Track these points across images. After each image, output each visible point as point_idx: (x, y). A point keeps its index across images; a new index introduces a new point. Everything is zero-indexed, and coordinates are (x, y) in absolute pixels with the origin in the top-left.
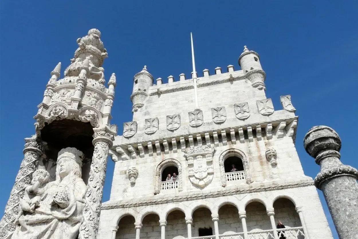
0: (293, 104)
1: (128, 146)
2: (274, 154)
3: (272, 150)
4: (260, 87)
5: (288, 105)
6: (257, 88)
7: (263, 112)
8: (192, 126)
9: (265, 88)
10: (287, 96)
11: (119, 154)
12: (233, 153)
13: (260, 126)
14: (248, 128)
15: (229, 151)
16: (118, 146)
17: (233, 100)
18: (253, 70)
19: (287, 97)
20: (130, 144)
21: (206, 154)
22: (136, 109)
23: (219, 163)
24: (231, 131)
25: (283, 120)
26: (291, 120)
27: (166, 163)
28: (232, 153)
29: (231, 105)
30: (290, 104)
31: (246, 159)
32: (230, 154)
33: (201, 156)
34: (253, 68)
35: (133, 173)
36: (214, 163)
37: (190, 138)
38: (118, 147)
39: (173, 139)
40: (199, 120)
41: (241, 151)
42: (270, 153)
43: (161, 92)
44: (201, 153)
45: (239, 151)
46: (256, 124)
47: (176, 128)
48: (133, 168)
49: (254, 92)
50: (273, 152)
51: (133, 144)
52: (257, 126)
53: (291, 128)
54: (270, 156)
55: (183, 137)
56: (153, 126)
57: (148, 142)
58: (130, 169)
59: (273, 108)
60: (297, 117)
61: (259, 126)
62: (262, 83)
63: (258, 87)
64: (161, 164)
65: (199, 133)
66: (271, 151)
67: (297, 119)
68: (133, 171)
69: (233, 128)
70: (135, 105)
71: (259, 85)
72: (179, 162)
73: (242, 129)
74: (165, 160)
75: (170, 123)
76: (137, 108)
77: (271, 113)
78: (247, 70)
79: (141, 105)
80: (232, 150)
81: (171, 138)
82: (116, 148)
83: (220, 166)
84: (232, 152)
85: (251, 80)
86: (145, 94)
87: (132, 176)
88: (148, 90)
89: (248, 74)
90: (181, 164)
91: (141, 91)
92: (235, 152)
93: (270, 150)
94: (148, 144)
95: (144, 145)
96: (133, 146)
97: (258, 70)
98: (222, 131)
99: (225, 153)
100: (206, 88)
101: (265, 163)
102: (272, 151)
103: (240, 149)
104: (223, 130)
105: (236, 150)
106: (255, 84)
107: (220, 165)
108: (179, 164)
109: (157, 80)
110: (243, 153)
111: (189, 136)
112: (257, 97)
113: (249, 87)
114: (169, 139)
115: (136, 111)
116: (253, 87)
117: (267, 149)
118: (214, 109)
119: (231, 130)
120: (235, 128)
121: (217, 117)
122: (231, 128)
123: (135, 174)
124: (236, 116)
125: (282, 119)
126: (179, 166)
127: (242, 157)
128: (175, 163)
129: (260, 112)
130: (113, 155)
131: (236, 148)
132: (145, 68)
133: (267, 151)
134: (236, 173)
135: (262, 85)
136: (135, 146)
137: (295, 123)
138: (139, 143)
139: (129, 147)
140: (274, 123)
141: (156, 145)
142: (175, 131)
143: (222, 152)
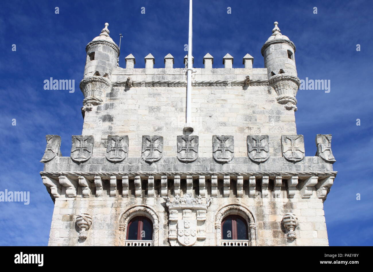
0: (332, 151)
1: (79, 177)
2: (294, 224)
3: (293, 218)
4: (290, 105)
5: (326, 150)
6: (284, 105)
7: (288, 155)
8: (180, 159)
9: (296, 108)
10: (326, 135)
11: (62, 188)
12: (237, 211)
13: (281, 177)
14: (263, 177)
15: (230, 207)
16: (63, 175)
17: (246, 120)
18: (283, 74)
19: (327, 138)
20: (82, 175)
21: (198, 209)
22: (89, 107)
23: (215, 224)
24: (238, 179)
25: (315, 174)
26: (327, 175)
27: (136, 211)
28: (234, 211)
29: (241, 128)
30: (329, 150)
31: (253, 224)
32: (231, 211)
33: (190, 211)
34: (284, 70)
35: (86, 223)
36: (207, 223)
37: (176, 178)
38: (62, 177)
39: (150, 177)
40: (192, 151)
41: (248, 210)
42: (290, 222)
43: (133, 84)
44: (191, 206)
45: (246, 211)
46: (276, 174)
47: (157, 159)
48: (85, 214)
49: (279, 112)
50: (293, 222)
51: (87, 175)
52: (277, 177)
53: (324, 187)
54: (289, 226)
55: (166, 177)
56: (120, 149)
57: (111, 175)
58: (81, 217)
59: (304, 151)
60: (335, 172)
61: (279, 177)
62: (293, 99)
63: (287, 105)
64: (128, 213)
65: (191, 174)
66: (291, 219)
67: (335, 175)
68: (85, 220)
69: (242, 175)
70: (89, 100)
71: (289, 101)
72: (155, 214)
73: (254, 177)
74: (135, 206)
75: (147, 149)
76: (92, 106)
77: (299, 160)
78: (275, 72)
79: (97, 102)
80: (235, 207)
81: (147, 175)
82: (59, 177)
83: (216, 229)
84: (236, 209)
85: (278, 90)
86: (106, 82)
87: (82, 227)
88: (111, 74)
89: (274, 79)
90: (158, 217)
91: (99, 77)
92: (239, 210)
93: (289, 218)
94: (111, 179)
95: (104, 178)
96: (86, 178)
97: (291, 77)
98: (225, 177)
99: (225, 209)
100: (206, 90)
101: (280, 234)
102: (293, 220)
103: (247, 207)
104: (226, 175)
105: (241, 208)
106: (282, 99)
107: (215, 227)
108: (155, 217)
109: (128, 59)
110: (251, 213)
111: (176, 177)
112: (283, 121)
113: (272, 101)
114: (143, 176)
115: (89, 110)
116: (279, 103)
117: (286, 215)
118: (218, 138)
119: (238, 177)
120: (245, 175)
121: (220, 151)
122: (239, 174)
123: (88, 225)
124: (248, 156)
125: (314, 172)
126: (155, 221)
127: (249, 219)
128: (150, 214)
129: (283, 154)
130: (52, 186)
131: (241, 205)
132: (106, 28)
133: (285, 218)
134: (237, 241)
135: (293, 103)
136: (90, 178)
137: (330, 181)
138: (97, 175)
139: (81, 179)
140: (302, 176)
141: (124, 181)
142: (154, 164)
143: (221, 208)
